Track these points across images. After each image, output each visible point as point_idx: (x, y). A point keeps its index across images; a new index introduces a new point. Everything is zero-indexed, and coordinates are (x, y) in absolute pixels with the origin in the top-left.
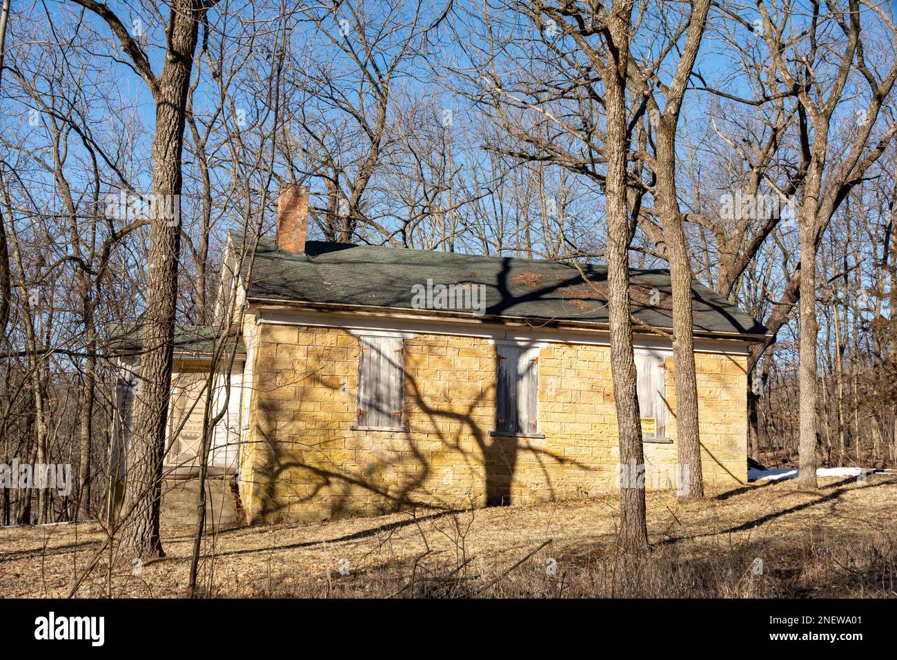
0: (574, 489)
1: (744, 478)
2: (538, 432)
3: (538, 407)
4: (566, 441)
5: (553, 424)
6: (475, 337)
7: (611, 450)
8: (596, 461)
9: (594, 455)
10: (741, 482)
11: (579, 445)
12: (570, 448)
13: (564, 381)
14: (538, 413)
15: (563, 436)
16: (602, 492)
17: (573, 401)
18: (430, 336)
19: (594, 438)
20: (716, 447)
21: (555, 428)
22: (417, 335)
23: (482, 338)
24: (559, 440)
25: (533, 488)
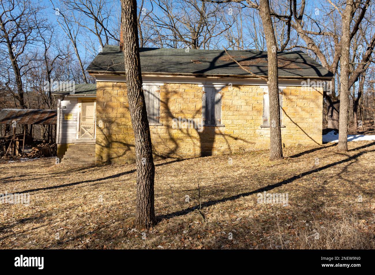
0: (238, 148)
1: (320, 142)
2: (221, 124)
3: (221, 114)
4: (234, 128)
5: (228, 120)
6: (192, 84)
7: (256, 131)
8: (249, 136)
9: (248, 133)
10: (319, 144)
11: (241, 129)
12: (236, 130)
13: (233, 101)
14: (221, 116)
15: (233, 126)
16: (251, 149)
17: (238, 110)
18: (172, 84)
19: (248, 126)
20: (307, 129)
21: (229, 122)
22: (166, 84)
23: (195, 84)
24: (231, 127)
25: (219, 148)
